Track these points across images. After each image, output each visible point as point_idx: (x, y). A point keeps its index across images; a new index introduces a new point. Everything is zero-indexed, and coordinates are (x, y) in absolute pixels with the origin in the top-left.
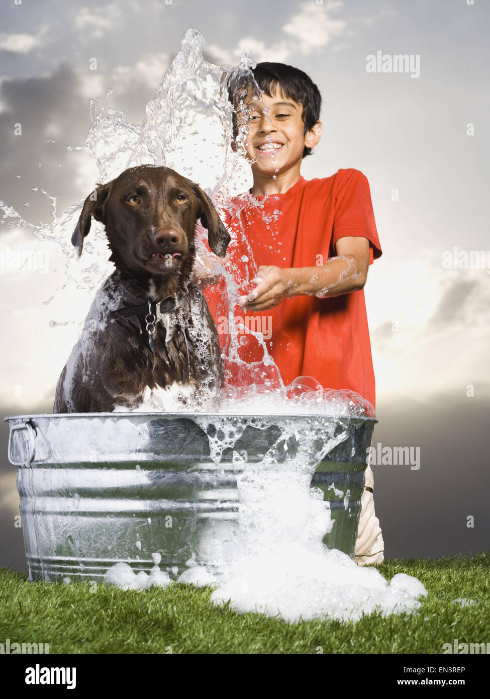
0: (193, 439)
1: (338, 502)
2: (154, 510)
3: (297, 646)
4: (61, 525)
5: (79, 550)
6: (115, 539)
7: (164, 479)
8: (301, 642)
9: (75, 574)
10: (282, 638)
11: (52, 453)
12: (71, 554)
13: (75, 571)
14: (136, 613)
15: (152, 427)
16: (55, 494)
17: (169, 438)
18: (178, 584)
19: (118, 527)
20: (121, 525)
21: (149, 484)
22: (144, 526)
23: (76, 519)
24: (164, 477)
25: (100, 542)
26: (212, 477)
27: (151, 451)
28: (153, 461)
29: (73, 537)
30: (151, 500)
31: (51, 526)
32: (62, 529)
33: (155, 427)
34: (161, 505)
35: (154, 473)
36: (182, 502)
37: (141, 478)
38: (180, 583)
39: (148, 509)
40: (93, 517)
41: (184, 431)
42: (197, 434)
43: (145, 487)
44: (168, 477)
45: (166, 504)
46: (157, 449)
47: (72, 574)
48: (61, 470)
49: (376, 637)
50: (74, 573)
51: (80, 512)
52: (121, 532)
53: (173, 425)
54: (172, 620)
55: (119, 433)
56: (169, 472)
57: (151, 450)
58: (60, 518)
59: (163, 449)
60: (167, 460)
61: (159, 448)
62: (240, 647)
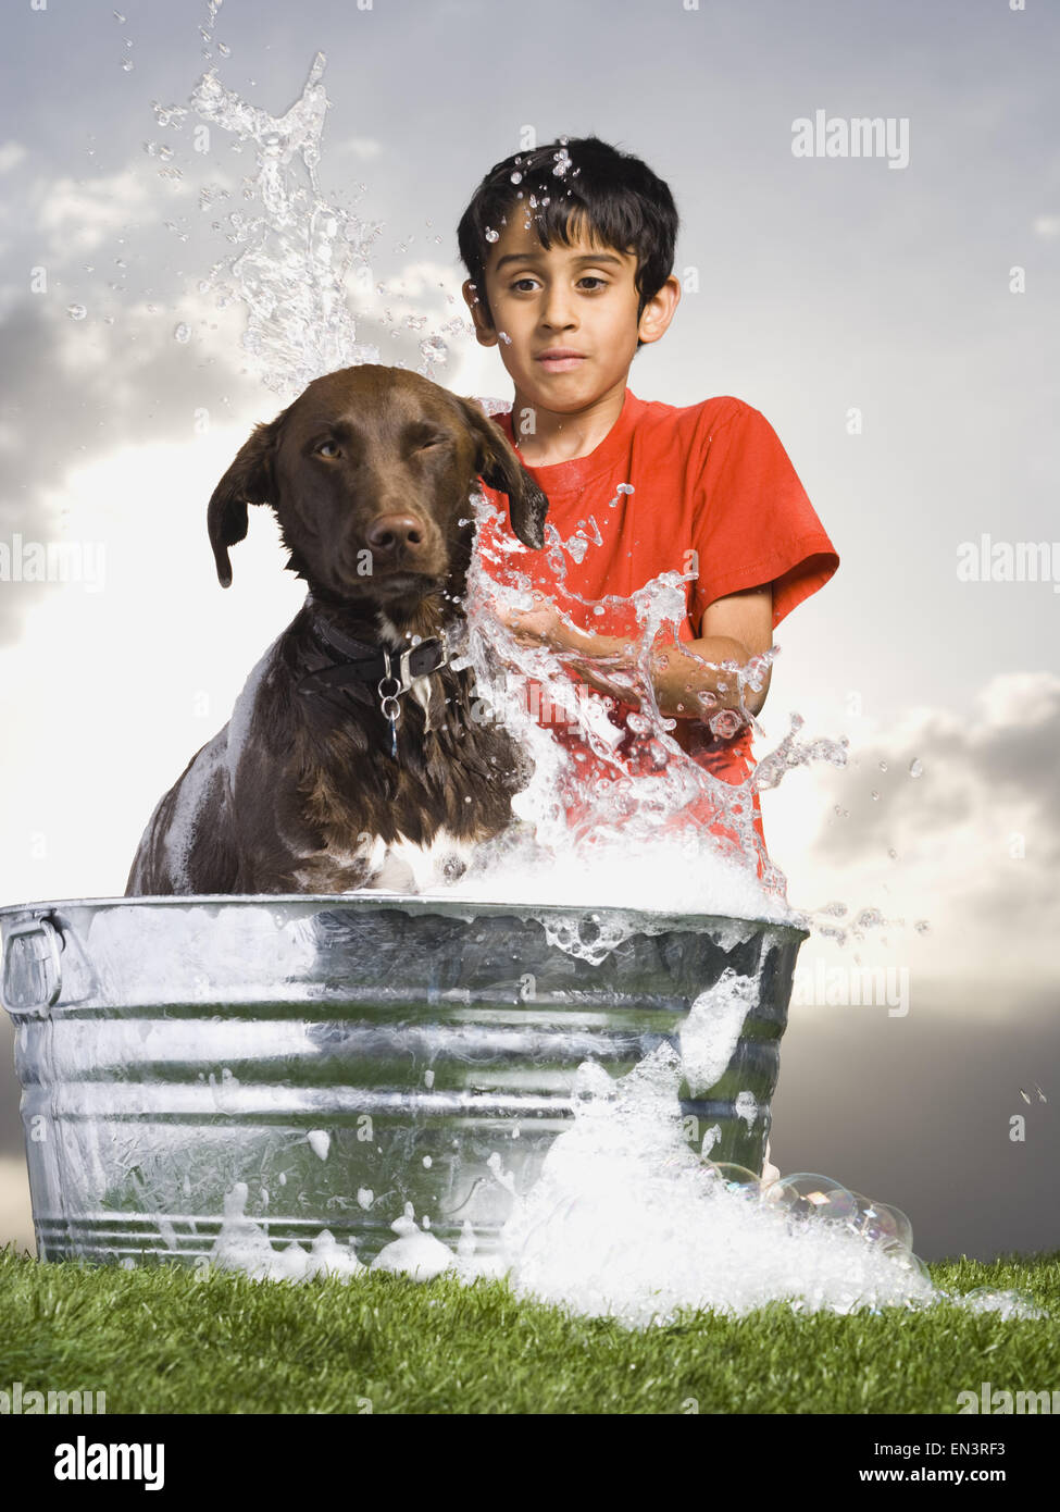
0: (413, 956)
1: (725, 1102)
2: (323, 1110)
3: (649, 1389)
4: (117, 1143)
5: (156, 1197)
6: (235, 1173)
7: (346, 1041)
8: (659, 1381)
9: (146, 1251)
10: (615, 1373)
11: (99, 986)
12: (139, 1208)
13: (145, 1244)
14: (291, 1322)
15: (322, 927)
16: (102, 1075)
17: (360, 952)
18: (374, 1272)
19: (243, 1147)
20: (251, 1142)
21: (314, 1053)
22: (300, 1145)
23: (151, 1129)
24: (346, 1037)
25: (203, 1180)
26: (452, 1038)
27: (320, 981)
28: (323, 1002)
29: (143, 1170)
30: (318, 1088)
31: (93, 1146)
32: (119, 1151)
33: (328, 928)
34: (339, 1098)
35: (323, 1030)
36: (385, 1092)
37: (294, 1040)
38: (379, 1270)
39: (310, 1107)
40: (188, 1124)
41: (391, 936)
42: (420, 943)
43: (305, 1059)
44: (357, 1037)
45: (349, 1097)
46: (332, 975)
47: (140, 1251)
48: (120, 1022)
49: (825, 1370)
50: (144, 1249)
51: (158, 1114)
52: (250, 1159)
53: (368, 923)
54: (370, 1334)
55: (249, 940)
56: (357, 1026)
57: (319, 979)
58: (113, 1128)
59: (346, 974)
60: (355, 1000)
61: (337, 972)
62: (526, 1390)
